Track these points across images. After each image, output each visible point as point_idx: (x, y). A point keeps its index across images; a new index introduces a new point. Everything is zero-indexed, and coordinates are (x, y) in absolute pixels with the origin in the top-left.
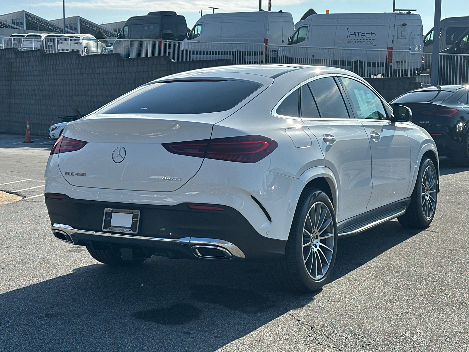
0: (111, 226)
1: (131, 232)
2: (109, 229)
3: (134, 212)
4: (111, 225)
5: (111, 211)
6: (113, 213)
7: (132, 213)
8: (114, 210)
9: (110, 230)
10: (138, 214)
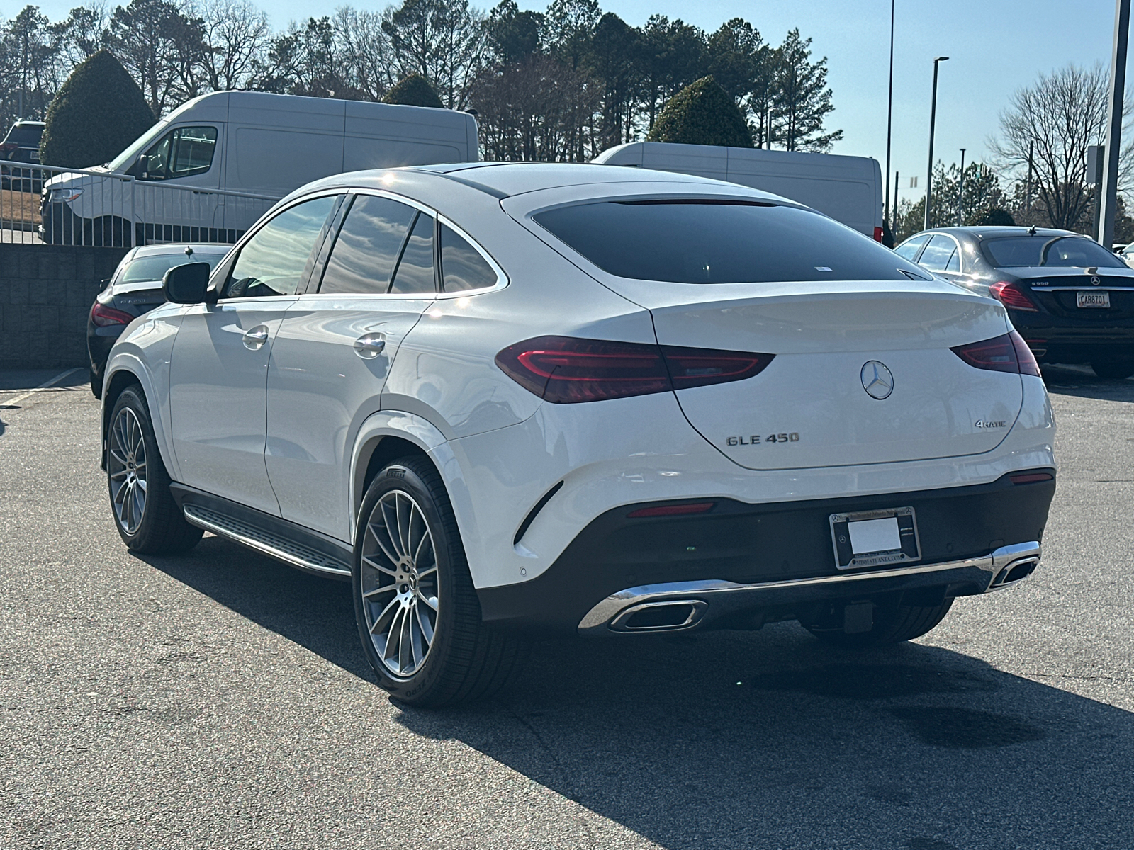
0: (854, 556)
1: (907, 559)
2: (854, 562)
3: (900, 512)
4: (854, 553)
5: (845, 521)
6: (849, 524)
7: (896, 515)
8: (852, 517)
9: (856, 566)
10: (911, 516)
